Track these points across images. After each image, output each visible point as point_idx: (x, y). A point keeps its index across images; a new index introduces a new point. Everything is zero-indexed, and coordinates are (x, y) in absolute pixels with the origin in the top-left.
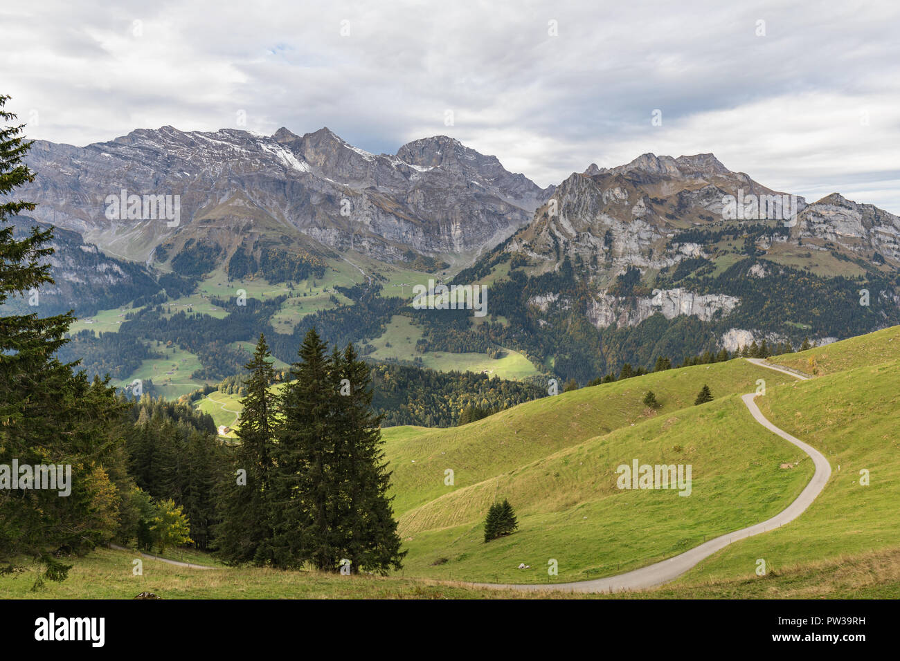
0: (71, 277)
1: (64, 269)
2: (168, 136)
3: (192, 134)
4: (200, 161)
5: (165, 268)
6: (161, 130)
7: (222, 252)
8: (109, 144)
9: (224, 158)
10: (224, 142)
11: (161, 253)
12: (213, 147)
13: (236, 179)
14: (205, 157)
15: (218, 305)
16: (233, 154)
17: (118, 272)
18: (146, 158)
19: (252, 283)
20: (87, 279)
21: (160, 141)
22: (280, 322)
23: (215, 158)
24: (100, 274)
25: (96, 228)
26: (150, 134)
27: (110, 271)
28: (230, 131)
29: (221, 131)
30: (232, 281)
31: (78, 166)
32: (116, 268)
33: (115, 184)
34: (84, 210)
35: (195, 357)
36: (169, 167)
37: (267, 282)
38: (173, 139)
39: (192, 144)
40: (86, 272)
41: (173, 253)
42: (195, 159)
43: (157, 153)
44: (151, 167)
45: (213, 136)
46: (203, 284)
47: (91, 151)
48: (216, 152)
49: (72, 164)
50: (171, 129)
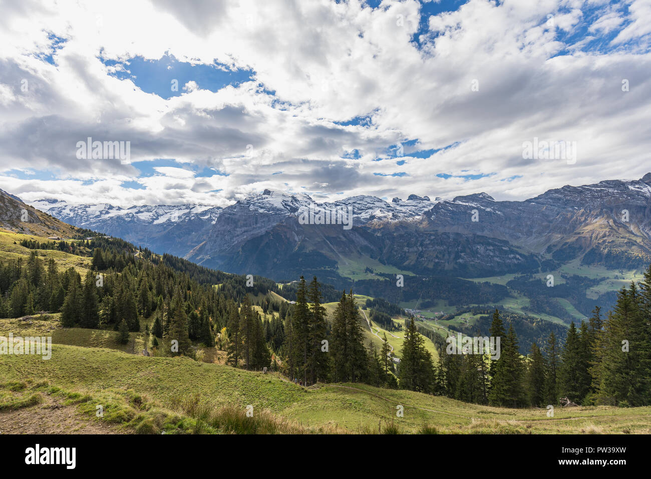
0: (497, 259)
1: (495, 256)
2: (567, 190)
3: (581, 187)
4: (586, 200)
5: (549, 256)
6: (562, 188)
7: (583, 250)
8: (535, 198)
9: (601, 197)
10: (602, 188)
11: (549, 249)
12: (595, 192)
13: (606, 208)
14: (588, 198)
15: (563, 278)
16: (607, 194)
17: (518, 258)
18: (553, 202)
19: (595, 268)
20: (504, 261)
21: (561, 193)
22: (592, 292)
23: (595, 198)
24: (510, 259)
25: (525, 236)
26: (556, 191)
27: (515, 257)
28: (607, 182)
29: (601, 182)
30: (582, 265)
31: (521, 210)
32: (518, 256)
33: (536, 216)
34: (521, 228)
35: (529, 300)
36: (566, 205)
37: (606, 268)
38: (570, 191)
39: (581, 192)
40: (503, 258)
41: (555, 249)
42: (582, 200)
43: (559, 199)
44: (556, 206)
45: (596, 186)
46: (564, 266)
47: (526, 203)
48: (596, 194)
49: (518, 209)
50: (568, 187)
